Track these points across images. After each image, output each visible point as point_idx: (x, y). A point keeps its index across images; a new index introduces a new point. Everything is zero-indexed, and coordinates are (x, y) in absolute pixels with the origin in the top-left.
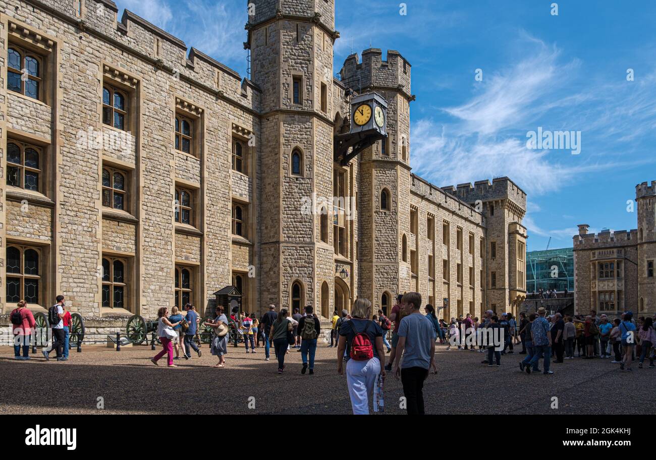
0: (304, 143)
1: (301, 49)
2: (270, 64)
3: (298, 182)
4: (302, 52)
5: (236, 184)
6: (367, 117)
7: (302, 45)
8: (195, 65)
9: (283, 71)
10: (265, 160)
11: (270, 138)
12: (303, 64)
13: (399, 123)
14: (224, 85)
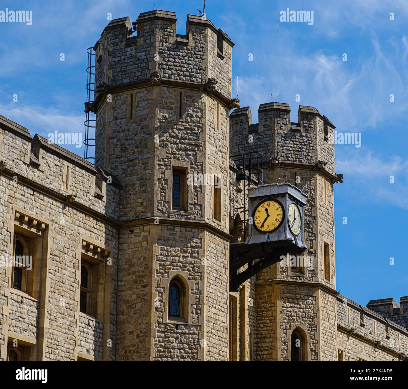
0: (189, 271)
1: (186, 129)
2: (137, 147)
3: (179, 331)
4: (187, 133)
5: (82, 334)
6: (277, 220)
7: (187, 122)
8: (41, 161)
9: (159, 161)
10: (124, 293)
11: (134, 261)
12: (190, 150)
13: (319, 220)
14: (74, 184)
